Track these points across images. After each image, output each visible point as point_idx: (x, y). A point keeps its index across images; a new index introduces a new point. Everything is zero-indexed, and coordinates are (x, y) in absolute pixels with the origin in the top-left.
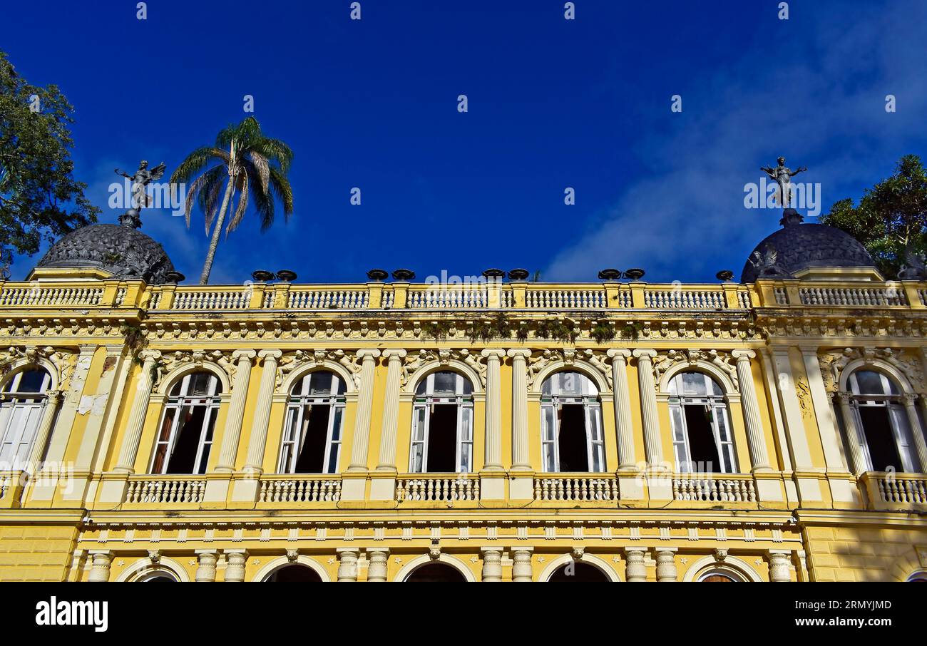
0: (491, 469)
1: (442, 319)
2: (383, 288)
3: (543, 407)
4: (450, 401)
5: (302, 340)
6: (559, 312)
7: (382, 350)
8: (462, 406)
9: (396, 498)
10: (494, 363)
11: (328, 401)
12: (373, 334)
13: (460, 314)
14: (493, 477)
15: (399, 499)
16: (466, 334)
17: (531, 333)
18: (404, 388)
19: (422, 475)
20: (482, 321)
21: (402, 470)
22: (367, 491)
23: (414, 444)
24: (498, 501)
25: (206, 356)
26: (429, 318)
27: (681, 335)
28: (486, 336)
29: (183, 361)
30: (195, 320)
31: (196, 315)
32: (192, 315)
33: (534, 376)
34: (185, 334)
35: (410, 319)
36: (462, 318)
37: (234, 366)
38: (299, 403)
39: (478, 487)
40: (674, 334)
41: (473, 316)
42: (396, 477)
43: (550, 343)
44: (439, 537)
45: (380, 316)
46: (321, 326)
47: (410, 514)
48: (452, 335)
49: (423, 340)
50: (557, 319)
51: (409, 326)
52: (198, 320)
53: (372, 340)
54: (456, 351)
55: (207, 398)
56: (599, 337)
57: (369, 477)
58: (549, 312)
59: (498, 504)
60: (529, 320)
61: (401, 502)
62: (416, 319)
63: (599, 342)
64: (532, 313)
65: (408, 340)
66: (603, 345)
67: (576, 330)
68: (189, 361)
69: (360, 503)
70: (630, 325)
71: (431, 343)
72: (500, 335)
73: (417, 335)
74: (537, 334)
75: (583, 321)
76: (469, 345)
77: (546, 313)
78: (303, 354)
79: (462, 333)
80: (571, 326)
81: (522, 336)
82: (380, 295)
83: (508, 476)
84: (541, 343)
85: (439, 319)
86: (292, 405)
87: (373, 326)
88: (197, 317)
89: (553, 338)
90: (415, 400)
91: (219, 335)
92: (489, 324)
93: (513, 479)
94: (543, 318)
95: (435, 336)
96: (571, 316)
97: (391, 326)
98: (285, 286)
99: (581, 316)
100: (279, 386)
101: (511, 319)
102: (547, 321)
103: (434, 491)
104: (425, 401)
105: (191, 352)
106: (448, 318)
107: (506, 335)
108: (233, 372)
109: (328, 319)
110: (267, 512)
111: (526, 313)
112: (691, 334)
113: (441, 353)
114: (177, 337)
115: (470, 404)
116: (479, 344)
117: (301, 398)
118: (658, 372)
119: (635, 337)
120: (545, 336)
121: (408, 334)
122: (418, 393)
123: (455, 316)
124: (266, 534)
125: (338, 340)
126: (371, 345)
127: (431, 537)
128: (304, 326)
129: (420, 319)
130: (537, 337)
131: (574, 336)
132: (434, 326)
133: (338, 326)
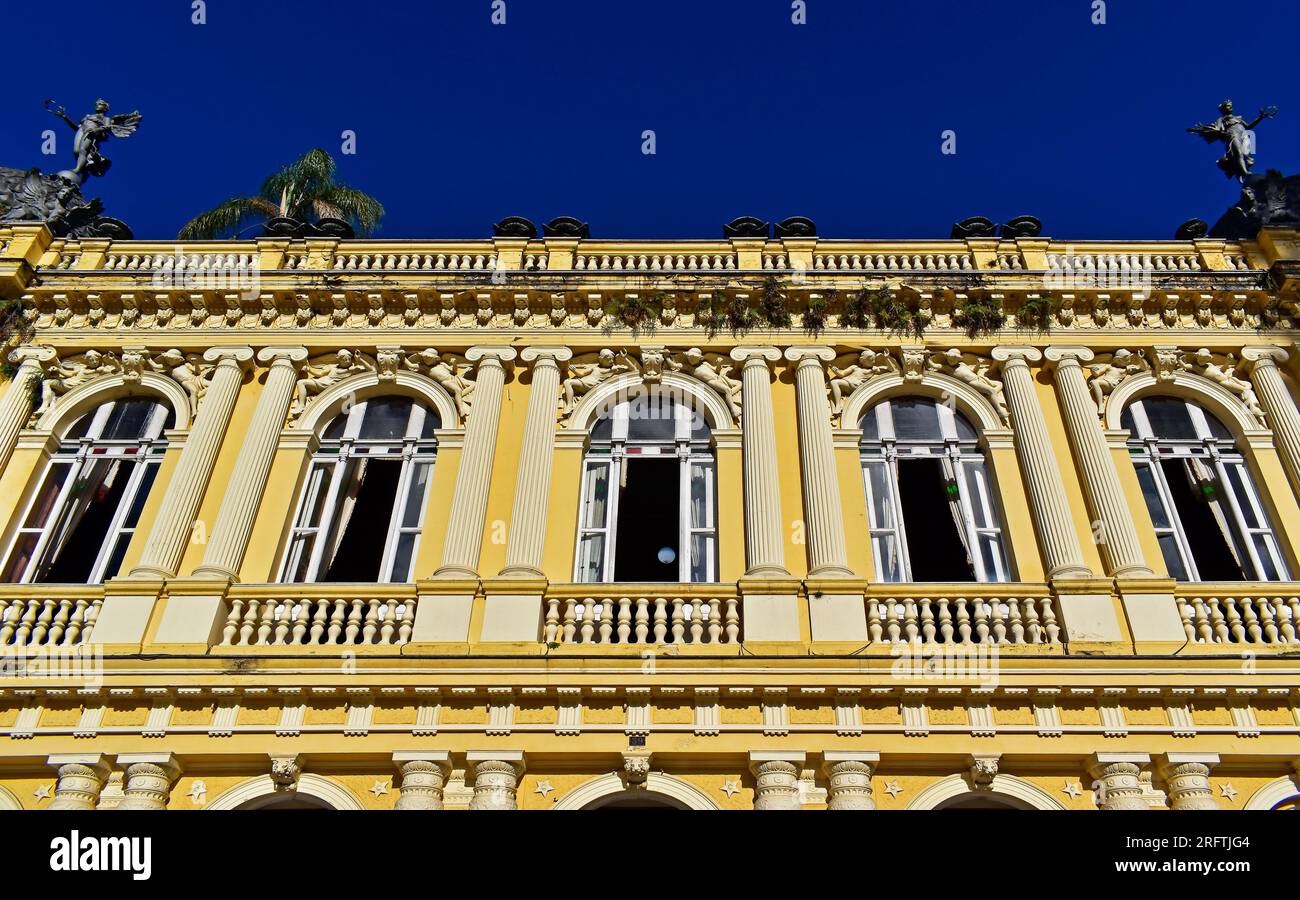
0: (765, 575)
1: (647, 288)
2: (525, 248)
3: (864, 465)
4: (663, 451)
5: (355, 331)
6: (891, 275)
7: (519, 349)
8: (690, 461)
9: (542, 638)
10: (758, 375)
11: (400, 451)
12: (503, 320)
13: (686, 278)
14: (770, 591)
15: (550, 639)
16: (697, 321)
17: (832, 320)
18: (565, 423)
19: (604, 588)
20: (731, 293)
21: (559, 578)
22: (475, 622)
23: (585, 538)
24: (787, 644)
25: (150, 361)
26: (620, 287)
27: (1135, 322)
28: (739, 324)
29: (101, 373)
30: (135, 288)
31: (138, 278)
32: (131, 279)
33: (842, 403)
34: (112, 320)
35: (581, 288)
36: (691, 288)
37: (206, 382)
38: (336, 455)
39: (736, 615)
40: (1120, 321)
41: (711, 283)
42: (545, 590)
43: (872, 337)
44: (647, 727)
45: (519, 283)
46: (395, 303)
47: (578, 670)
48: (667, 322)
49: (607, 331)
50: (885, 288)
51: (578, 305)
52: (140, 288)
53: (502, 330)
54: (675, 351)
55: (140, 444)
56: (973, 324)
57: (481, 592)
58: (869, 276)
59: (787, 649)
60: (828, 291)
61: (554, 645)
62: (595, 287)
63: (972, 335)
64: (835, 278)
65: (576, 331)
66: (982, 341)
67: (926, 313)
68: (114, 372)
69: (458, 645)
70: (1035, 300)
71: (624, 338)
72: (767, 323)
73: (593, 322)
74: (844, 322)
75: (937, 294)
76: (704, 341)
77: (863, 278)
78: (353, 359)
79: (687, 320)
80: (914, 304)
81: (813, 324)
82: (519, 259)
83: (806, 589)
84: (853, 337)
85: (642, 287)
86: (318, 458)
87: (503, 304)
88: (139, 283)
89: (877, 327)
90: (587, 449)
91: (181, 321)
92: (744, 299)
93: (818, 595)
94: (859, 287)
95: (632, 324)
96: (913, 283)
97: (539, 306)
98: (327, 244)
99: (935, 283)
100: (296, 417)
101: (789, 288)
102: (866, 293)
103: (633, 624)
104: (609, 451)
105: (118, 353)
106: (660, 287)
107: (780, 322)
108: (200, 393)
109: (409, 287)
110: (232, 661)
111: (821, 278)
112: (1154, 320)
113: (644, 356)
114: (94, 323)
115: (708, 458)
116: (723, 338)
117: (342, 444)
118: (1099, 391)
119: (1044, 325)
120: (862, 324)
121: (577, 321)
122: (593, 435)
123: (675, 282)
124: (226, 718)
125: (429, 332)
126: (499, 339)
127: (627, 728)
128: (358, 304)
129: (601, 288)
130: (844, 326)
131: (920, 325)
132: (632, 302)
133: (430, 304)
